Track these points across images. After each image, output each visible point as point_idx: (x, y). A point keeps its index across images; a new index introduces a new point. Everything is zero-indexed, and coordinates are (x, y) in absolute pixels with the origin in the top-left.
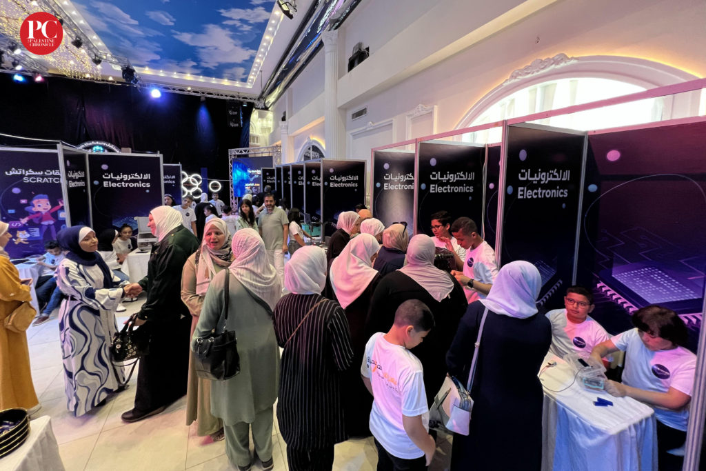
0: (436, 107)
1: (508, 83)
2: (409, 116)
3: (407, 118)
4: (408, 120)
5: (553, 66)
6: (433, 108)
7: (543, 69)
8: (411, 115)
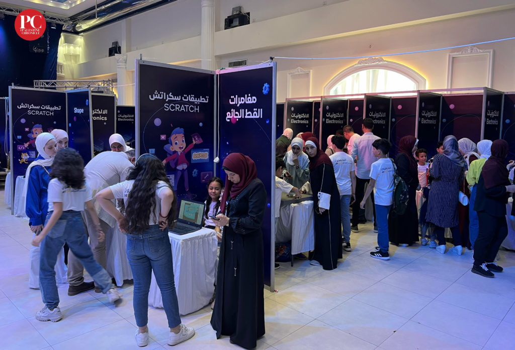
0: (311, 71)
1: (357, 66)
2: (289, 74)
3: (288, 75)
4: (289, 76)
5: (378, 62)
6: (310, 71)
7: (373, 62)
8: (291, 73)
